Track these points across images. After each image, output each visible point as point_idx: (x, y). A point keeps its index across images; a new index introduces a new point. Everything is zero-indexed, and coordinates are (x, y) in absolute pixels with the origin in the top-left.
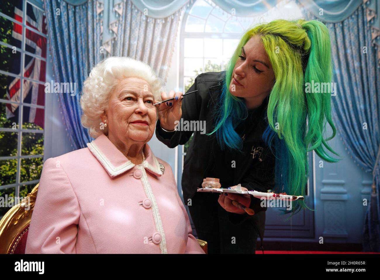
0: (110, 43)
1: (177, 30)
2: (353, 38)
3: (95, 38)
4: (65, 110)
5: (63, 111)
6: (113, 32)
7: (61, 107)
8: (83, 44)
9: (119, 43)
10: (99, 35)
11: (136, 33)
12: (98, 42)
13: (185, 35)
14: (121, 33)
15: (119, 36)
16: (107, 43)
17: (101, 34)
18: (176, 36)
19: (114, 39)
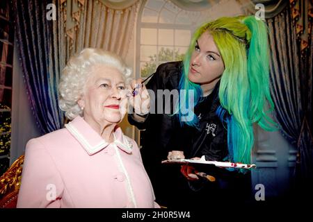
0: (73, 30)
1: (134, 20)
2: (282, 31)
3: (59, 25)
4: (31, 91)
5: (29, 92)
6: (76, 20)
7: (27, 88)
8: (48, 30)
9: (81, 30)
10: (62, 22)
11: (97, 21)
12: (62, 28)
13: (141, 25)
14: (83, 21)
15: (81, 24)
16: (70, 30)
17: (65, 22)
18: (134, 25)
19: (77, 26)
